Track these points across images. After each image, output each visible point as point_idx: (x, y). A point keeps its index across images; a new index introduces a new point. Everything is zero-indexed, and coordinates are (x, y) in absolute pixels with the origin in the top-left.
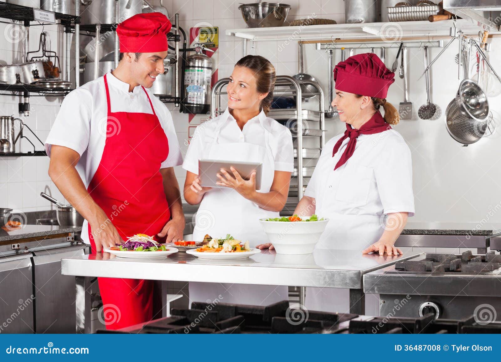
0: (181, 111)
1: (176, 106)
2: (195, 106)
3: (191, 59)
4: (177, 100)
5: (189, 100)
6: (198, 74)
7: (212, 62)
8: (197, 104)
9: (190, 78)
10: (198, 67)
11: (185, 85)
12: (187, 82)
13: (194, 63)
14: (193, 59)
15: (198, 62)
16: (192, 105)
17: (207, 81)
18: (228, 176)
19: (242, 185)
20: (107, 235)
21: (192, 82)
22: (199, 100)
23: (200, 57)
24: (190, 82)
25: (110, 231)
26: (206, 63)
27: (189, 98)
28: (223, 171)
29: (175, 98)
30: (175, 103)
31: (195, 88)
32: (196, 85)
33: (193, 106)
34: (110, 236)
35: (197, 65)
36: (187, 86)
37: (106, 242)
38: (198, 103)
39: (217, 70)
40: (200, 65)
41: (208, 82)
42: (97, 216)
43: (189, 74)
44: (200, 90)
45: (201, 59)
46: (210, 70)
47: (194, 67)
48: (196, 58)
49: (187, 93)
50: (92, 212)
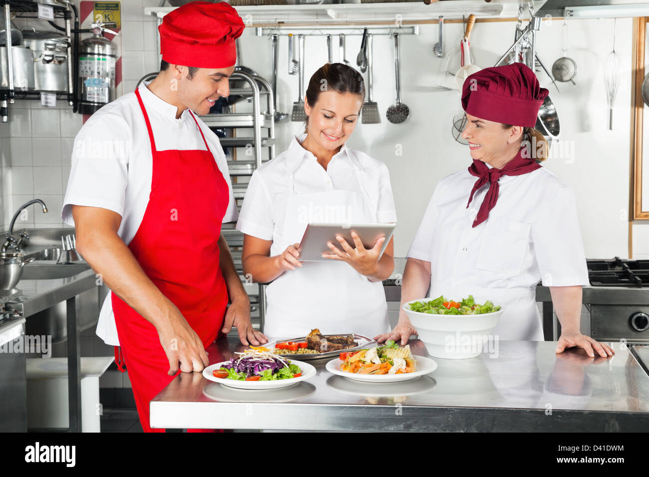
0: (75, 111)
1: (70, 105)
2: (96, 104)
3: (87, 43)
4: (70, 97)
5: (89, 98)
6: (99, 64)
7: (114, 48)
8: (98, 103)
9: (90, 69)
10: (99, 54)
11: (81, 78)
12: (85, 74)
13: (93, 49)
14: (90, 43)
15: (98, 48)
16: (92, 104)
17: (112, 72)
18: (346, 245)
19: (364, 257)
20: (186, 344)
21: (92, 74)
22: (101, 97)
23: (99, 41)
24: (89, 73)
25: (191, 339)
26: (108, 49)
27: (89, 94)
28: (339, 238)
29: (69, 94)
30: (69, 101)
31: (97, 82)
32: (96, 77)
33: (94, 106)
34: (191, 346)
35: (96, 52)
36: (85, 79)
37: (187, 356)
38: (101, 102)
39: (121, 58)
40: (101, 53)
41: (112, 74)
42: (170, 317)
43: (86, 63)
44: (103, 84)
45: (103, 44)
46: (114, 59)
47: (93, 54)
48: (95, 43)
49: (85, 88)
50: (161, 310)
